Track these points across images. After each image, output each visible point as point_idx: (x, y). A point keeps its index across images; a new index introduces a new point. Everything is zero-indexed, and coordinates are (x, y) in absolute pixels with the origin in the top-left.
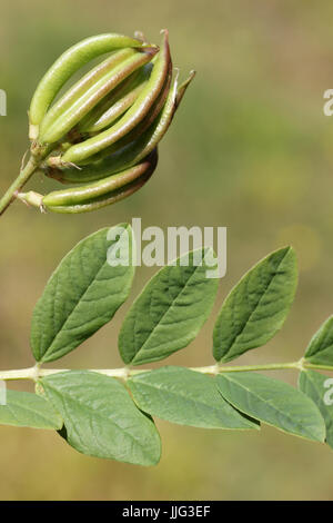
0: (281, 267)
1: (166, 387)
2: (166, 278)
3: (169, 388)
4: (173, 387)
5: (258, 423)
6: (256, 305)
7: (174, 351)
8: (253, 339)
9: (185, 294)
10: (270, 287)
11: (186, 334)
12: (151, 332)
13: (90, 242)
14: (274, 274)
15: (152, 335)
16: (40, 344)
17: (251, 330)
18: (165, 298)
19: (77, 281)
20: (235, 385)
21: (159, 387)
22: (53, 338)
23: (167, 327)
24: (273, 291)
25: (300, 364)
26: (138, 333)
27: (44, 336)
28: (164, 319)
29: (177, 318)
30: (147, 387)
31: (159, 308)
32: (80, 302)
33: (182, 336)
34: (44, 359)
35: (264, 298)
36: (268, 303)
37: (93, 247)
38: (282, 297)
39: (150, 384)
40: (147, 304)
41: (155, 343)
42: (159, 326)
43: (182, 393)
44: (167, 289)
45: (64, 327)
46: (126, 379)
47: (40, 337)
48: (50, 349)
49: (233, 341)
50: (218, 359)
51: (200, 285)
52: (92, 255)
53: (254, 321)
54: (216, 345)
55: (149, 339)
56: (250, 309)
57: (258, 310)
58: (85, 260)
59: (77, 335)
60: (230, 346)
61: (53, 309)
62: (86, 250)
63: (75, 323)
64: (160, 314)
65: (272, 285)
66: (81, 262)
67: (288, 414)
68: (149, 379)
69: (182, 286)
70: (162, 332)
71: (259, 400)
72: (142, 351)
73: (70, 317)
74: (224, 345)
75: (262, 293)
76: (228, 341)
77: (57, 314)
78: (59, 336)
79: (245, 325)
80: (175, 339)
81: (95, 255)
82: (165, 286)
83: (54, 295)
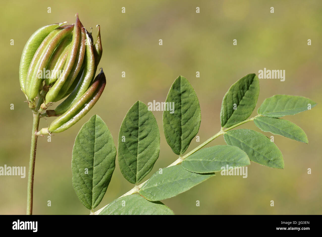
0: (182, 89)
1: (159, 183)
2: (126, 129)
3: (161, 182)
4: (163, 181)
5: (214, 173)
6: (180, 116)
7: (154, 164)
8: (190, 133)
9: (141, 132)
10: (182, 102)
11: (154, 151)
12: (136, 161)
13: (81, 135)
14: (180, 95)
15: (138, 162)
16: (86, 200)
17: (186, 129)
18: (133, 139)
19: (86, 158)
20: (193, 161)
21: (156, 185)
22: (91, 193)
23: (143, 153)
24: (185, 103)
25: (222, 132)
26: (130, 165)
27: (86, 195)
28: (139, 150)
29: (144, 146)
30: (150, 189)
31: (133, 146)
32: (94, 168)
33: (153, 153)
34: (93, 206)
35: (183, 109)
36: (186, 111)
37: (84, 137)
38: (192, 104)
39: (151, 186)
40: (125, 148)
41: (142, 165)
42: (138, 155)
43: (169, 181)
44: (130, 135)
45: (93, 185)
46: (138, 191)
47: (84, 197)
48: (93, 200)
49: (180, 140)
50: (179, 154)
51: (146, 123)
52: (86, 141)
53: (184, 124)
54: (173, 147)
55: (138, 164)
56: (179, 119)
57: (183, 117)
58: (84, 145)
59: (103, 185)
60: (180, 143)
61: (82, 179)
62: (81, 140)
63: (97, 180)
64: (135, 149)
65: (183, 101)
66: (82, 148)
67: (226, 160)
68: (149, 184)
69: (137, 129)
70: (142, 157)
71: (208, 162)
72: (138, 173)
73: (93, 178)
74: (177, 145)
75: (180, 108)
76: (177, 142)
77: (86, 181)
78: (93, 191)
79: (181, 129)
80: (151, 157)
81: (87, 140)
82: (128, 134)
83: (78, 172)
